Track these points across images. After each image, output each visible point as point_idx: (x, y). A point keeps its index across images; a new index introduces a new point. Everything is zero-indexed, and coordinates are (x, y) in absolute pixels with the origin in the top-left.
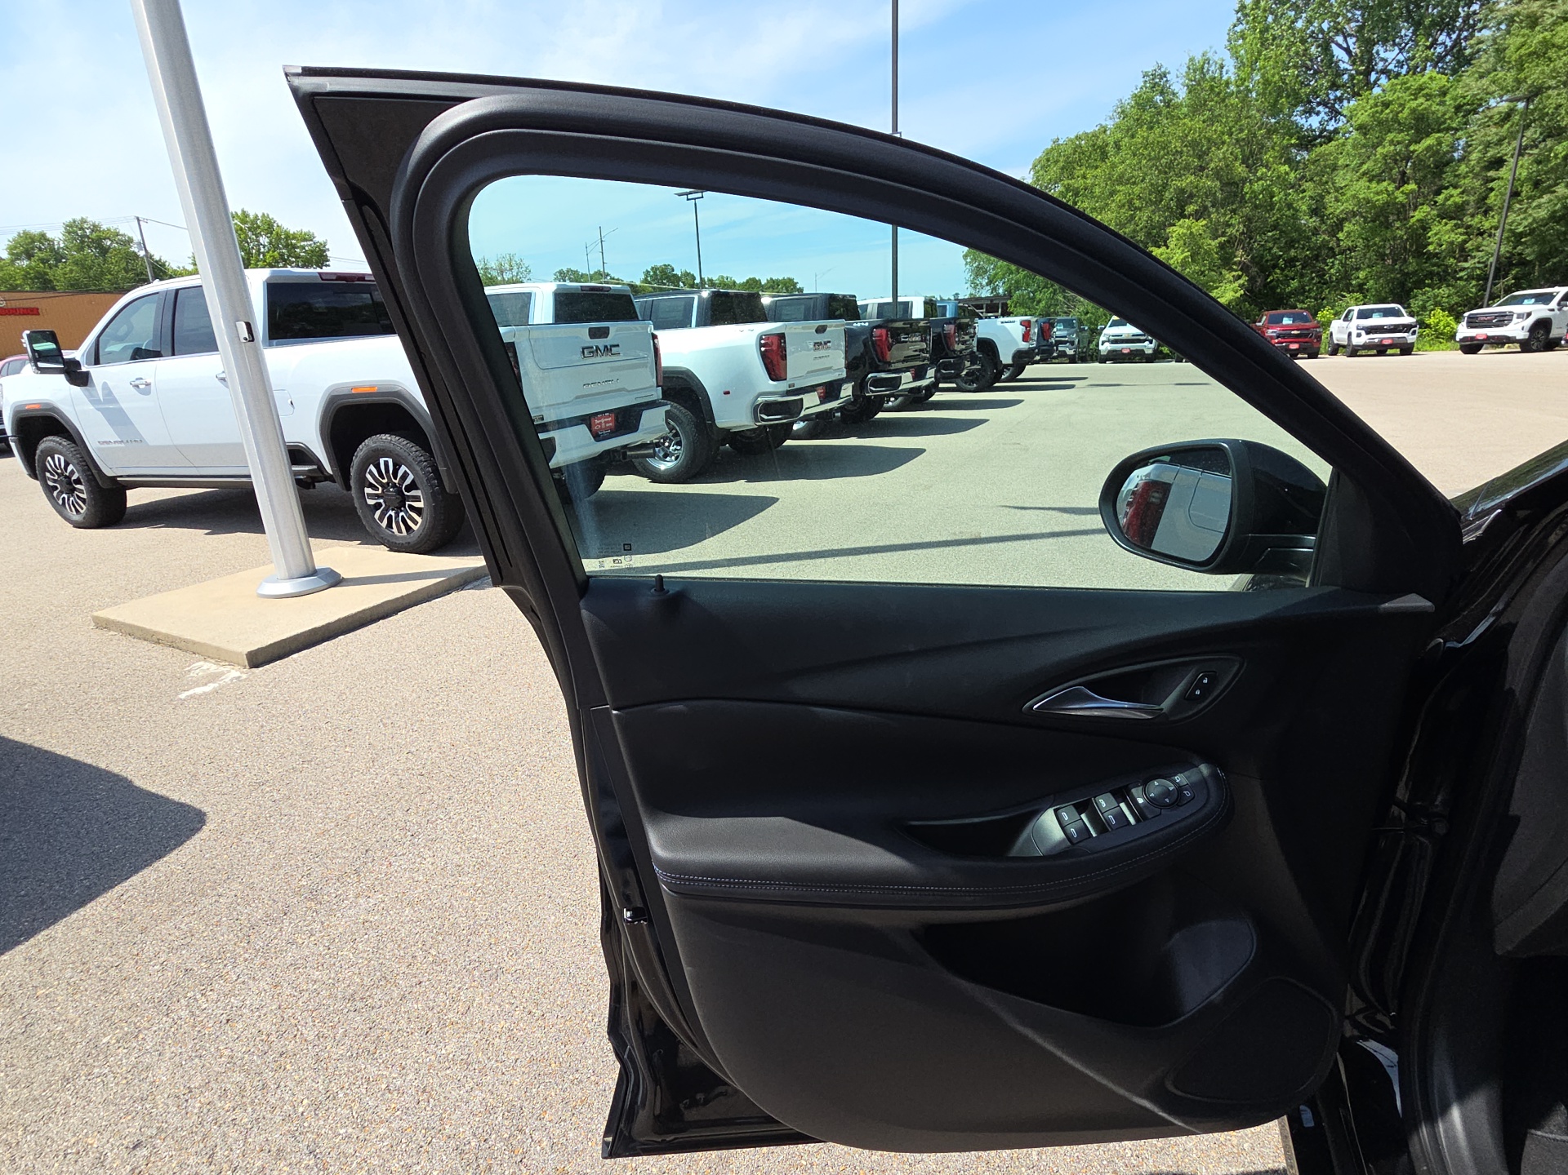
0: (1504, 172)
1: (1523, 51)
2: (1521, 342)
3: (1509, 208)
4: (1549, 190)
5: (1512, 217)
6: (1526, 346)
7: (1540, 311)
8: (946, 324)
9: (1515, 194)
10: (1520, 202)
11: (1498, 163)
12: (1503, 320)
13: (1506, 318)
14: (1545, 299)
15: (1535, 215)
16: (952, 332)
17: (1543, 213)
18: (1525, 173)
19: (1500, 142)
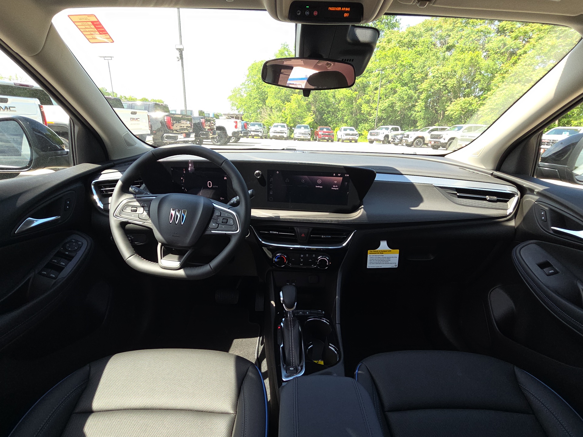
0: (378, 91)
1: (380, 57)
2: (382, 141)
3: (379, 102)
4: (388, 98)
5: (380, 105)
6: (383, 142)
7: (386, 132)
8: (201, 118)
9: (380, 98)
10: (382, 101)
11: (376, 89)
12: (377, 134)
13: (378, 134)
14: (387, 129)
15: (385, 105)
16: (204, 122)
17: (386, 105)
18: (382, 92)
19: (377, 83)
